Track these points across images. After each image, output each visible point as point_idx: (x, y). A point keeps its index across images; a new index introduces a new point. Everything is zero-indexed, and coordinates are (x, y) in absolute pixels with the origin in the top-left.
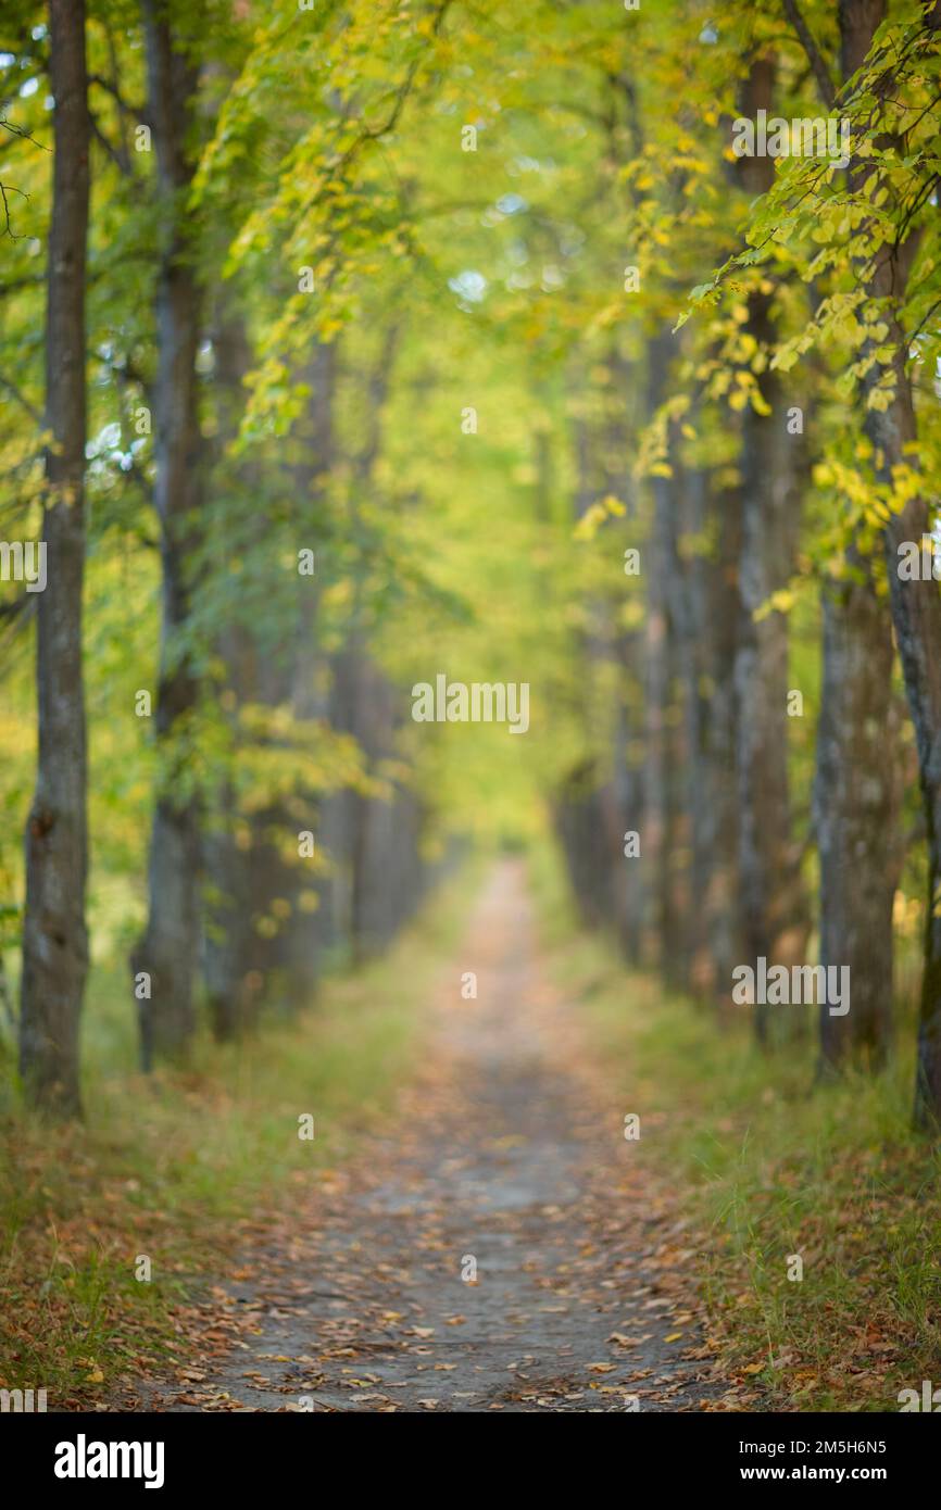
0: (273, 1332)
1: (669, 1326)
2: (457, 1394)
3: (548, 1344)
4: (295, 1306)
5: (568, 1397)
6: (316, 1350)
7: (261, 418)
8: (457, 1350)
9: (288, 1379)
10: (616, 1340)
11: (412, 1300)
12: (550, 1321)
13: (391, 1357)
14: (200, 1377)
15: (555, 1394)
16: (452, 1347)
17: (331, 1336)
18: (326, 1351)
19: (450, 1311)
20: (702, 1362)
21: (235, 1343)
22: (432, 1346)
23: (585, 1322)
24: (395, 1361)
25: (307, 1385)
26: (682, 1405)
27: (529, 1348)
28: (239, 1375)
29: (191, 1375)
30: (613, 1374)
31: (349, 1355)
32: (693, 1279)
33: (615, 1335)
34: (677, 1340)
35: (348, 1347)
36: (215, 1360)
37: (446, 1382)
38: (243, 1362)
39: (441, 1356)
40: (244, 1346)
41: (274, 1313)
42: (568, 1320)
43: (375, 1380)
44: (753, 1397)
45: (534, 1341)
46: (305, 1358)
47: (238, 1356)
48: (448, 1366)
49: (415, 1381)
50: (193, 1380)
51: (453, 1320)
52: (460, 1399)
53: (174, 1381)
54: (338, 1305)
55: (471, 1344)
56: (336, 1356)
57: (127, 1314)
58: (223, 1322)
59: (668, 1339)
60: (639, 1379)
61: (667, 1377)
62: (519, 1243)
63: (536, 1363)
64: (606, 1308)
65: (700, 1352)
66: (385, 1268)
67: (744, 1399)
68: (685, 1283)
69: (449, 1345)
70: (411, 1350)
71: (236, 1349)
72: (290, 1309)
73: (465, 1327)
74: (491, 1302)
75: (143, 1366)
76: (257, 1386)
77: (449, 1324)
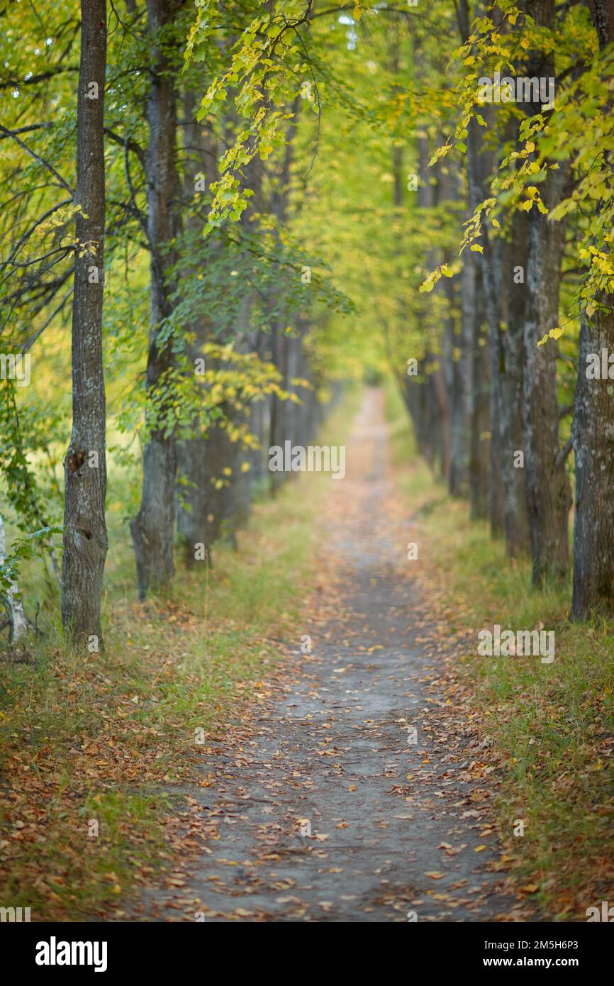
0: (226, 836)
1: (478, 837)
2: (344, 897)
3: (400, 849)
4: (240, 812)
5: (415, 902)
6: (254, 854)
7: (220, 211)
8: (343, 853)
9: (237, 881)
10: (443, 848)
11: (314, 805)
12: (403, 826)
13: (301, 861)
14: (181, 883)
15: (405, 900)
16: (340, 850)
17: (264, 840)
18: (260, 855)
19: (337, 816)
20: (499, 875)
21: (203, 848)
22: (327, 850)
23: (423, 828)
24: (304, 864)
25: (248, 889)
26: (486, 915)
27: (390, 853)
28: (205, 879)
29: (175, 882)
30: (443, 881)
31: (274, 859)
32: (492, 794)
33: (443, 844)
34: (482, 851)
35: (274, 853)
36: (190, 865)
37: (337, 885)
38: (208, 866)
39: (333, 859)
40: (209, 851)
41: (227, 820)
42: (413, 827)
43: (292, 883)
44: (532, 912)
45: (391, 846)
46: (247, 863)
47: (205, 860)
48: (338, 870)
49: (318, 883)
50: (177, 886)
51: (340, 825)
52: (346, 901)
53: (165, 886)
54: (267, 809)
55: (352, 848)
56: (267, 860)
57: (135, 828)
58: (194, 829)
59: (478, 849)
60: (459, 887)
61: (476, 889)
62: (381, 750)
63: (394, 868)
64: (438, 816)
65: (498, 866)
66: (296, 774)
67: (526, 913)
68: (487, 797)
69: (337, 849)
70: (315, 852)
71: (203, 853)
72: (237, 814)
73: (348, 830)
74: (364, 807)
75: (145, 875)
76: (217, 890)
77: (338, 828)
